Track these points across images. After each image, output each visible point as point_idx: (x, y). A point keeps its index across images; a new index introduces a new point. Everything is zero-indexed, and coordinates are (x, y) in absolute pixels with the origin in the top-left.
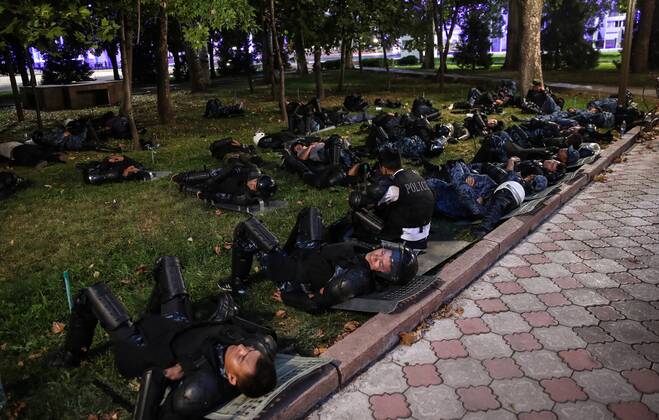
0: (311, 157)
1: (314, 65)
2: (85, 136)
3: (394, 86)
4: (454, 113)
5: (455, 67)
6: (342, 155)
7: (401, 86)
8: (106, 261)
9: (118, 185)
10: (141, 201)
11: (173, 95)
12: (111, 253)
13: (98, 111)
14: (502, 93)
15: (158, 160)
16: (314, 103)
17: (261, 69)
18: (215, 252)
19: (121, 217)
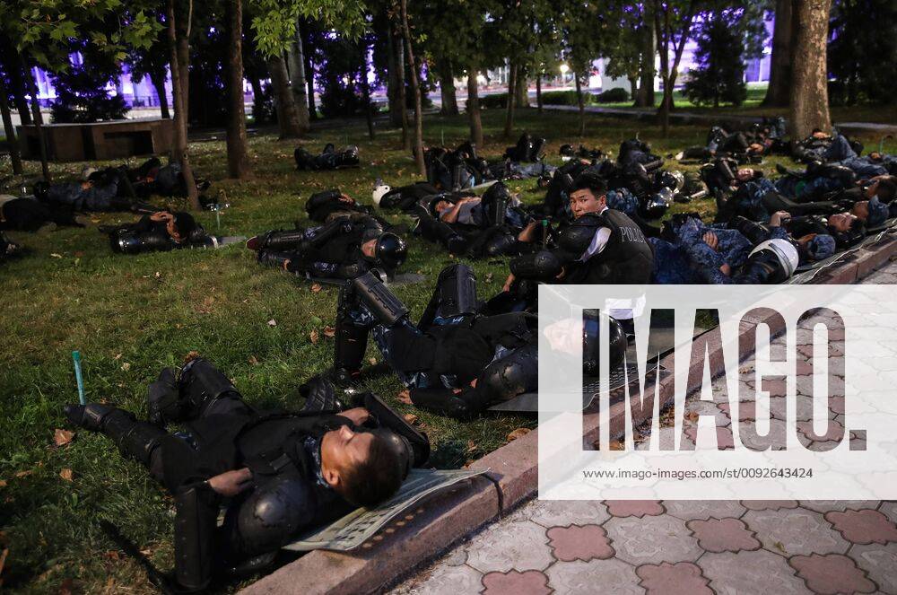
0: (461, 219)
1: (467, 103)
2: (115, 189)
3: (591, 129)
4: (686, 164)
5: (688, 104)
6: (509, 214)
7: (601, 130)
8: (141, 350)
9: (164, 254)
10: (197, 274)
11: (251, 142)
12: (150, 341)
13: (135, 162)
14: (762, 136)
15: (225, 223)
16: (466, 147)
17: (387, 108)
18: (309, 340)
19: (167, 294)
